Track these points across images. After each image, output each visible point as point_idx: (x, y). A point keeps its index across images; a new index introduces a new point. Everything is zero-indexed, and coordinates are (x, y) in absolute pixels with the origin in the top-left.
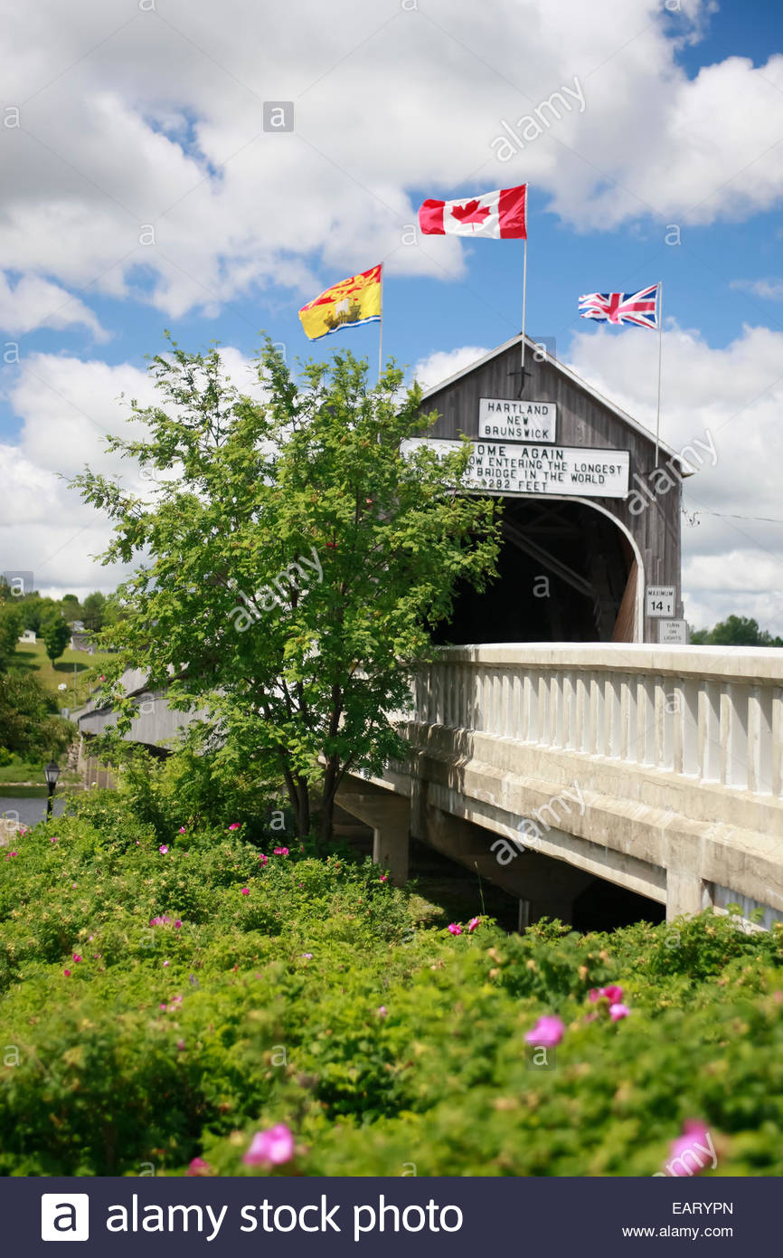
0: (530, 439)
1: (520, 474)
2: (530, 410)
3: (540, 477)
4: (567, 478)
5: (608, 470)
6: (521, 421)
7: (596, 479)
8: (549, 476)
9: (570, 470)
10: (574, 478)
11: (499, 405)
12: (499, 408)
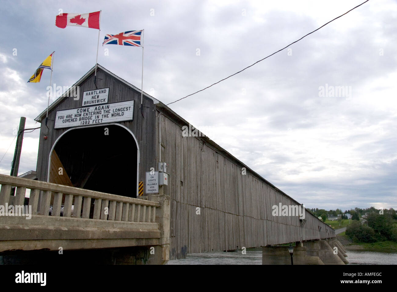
0: (99, 103)
1: (93, 117)
2: (100, 92)
3: (100, 118)
4: (110, 115)
5: (125, 109)
6: (96, 97)
7: (121, 114)
8: (104, 116)
9: (111, 112)
10: (113, 115)
11: (90, 93)
12: (89, 94)
